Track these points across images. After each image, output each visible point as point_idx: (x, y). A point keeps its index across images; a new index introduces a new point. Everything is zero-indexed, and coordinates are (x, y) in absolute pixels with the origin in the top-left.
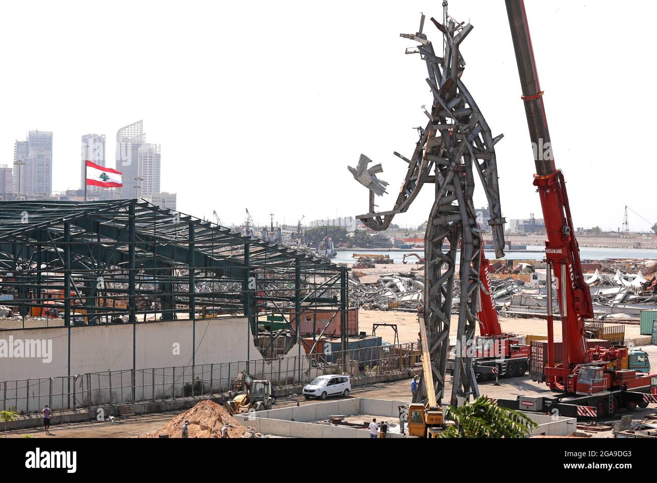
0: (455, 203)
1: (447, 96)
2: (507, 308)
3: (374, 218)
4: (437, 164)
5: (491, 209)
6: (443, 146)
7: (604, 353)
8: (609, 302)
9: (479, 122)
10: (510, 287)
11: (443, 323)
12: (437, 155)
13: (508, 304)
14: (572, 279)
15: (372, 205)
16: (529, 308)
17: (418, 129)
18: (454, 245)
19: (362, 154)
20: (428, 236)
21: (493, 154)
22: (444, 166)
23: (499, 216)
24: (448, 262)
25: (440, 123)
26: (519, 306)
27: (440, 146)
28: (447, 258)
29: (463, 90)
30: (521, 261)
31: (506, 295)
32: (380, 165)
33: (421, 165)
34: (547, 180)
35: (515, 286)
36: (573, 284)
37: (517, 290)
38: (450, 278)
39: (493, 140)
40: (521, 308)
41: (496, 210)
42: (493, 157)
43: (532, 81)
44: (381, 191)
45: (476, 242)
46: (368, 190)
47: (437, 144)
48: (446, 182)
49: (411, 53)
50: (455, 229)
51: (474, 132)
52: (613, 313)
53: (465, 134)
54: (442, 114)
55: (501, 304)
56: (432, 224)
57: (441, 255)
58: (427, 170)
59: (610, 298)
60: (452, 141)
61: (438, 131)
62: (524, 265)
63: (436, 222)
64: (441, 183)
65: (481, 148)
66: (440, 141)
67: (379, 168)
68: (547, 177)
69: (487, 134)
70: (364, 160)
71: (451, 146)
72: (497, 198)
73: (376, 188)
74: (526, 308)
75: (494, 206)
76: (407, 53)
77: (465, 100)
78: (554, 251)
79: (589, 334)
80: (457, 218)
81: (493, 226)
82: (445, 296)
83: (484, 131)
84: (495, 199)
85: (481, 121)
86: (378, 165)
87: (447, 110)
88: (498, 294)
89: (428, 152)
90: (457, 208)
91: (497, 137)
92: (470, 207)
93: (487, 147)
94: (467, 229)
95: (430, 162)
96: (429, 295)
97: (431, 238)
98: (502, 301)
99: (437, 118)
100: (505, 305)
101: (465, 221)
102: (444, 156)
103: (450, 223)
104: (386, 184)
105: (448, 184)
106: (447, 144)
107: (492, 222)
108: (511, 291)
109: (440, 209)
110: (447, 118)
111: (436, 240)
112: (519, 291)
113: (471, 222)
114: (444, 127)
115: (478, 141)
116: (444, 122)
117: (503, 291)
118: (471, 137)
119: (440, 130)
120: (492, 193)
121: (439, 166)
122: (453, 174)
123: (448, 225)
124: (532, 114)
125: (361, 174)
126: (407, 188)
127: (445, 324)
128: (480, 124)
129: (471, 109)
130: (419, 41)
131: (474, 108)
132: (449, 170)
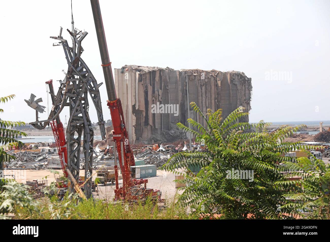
0: (81, 115)
1: (76, 65)
2: (46, 165)
3: (39, 124)
4: (70, 97)
5: (99, 117)
6: (74, 89)
7: (139, 181)
8: (95, 160)
9: (91, 77)
10: (44, 155)
11: (76, 171)
12: (70, 93)
13: (46, 163)
14: (125, 148)
15: (37, 117)
16: (58, 165)
17: (60, 81)
18: (80, 135)
19: (32, 94)
20: (68, 131)
21: (98, 92)
22: (74, 98)
23: (102, 120)
24: (77, 143)
25: (72, 78)
26: (53, 164)
27: (72, 89)
28: (77, 141)
29: (83, 62)
30: (32, 143)
31: (43, 159)
32: (41, 99)
33: (63, 98)
34: (114, 103)
35: (47, 155)
36: (126, 150)
37: (48, 157)
38: (79, 150)
39: (98, 85)
40: (54, 165)
41: (101, 118)
42: (98, 93)
43: (107, 57)
44: (42, 111)
45: (91, 133)
46: (35, 110)
47: (71, 88)
48: (76, 105)
49: (56, 45)
50: (81, 127)
51: (89, 82)
52: (98, 165)
53: (85, 83)
54: (73, 74)
55: (43, 164)
56: (70, 125)
57: (74, 139)
58: (65, 100)
59: (95, 158)
60: (78, 86)
61: (71, 82)
62: (33, 145)
63: (72, 124)
64: (73, 106)
65: (92, 89)
66: (72, 86)
67: (40, 100)
68: (114, 102)
69: (95, 83)
70: (33, 96)
71: (77, 88)
72: (101, 112)
73: (39, 109)
74: (56, 165)
75: (100, 116)
76: (54, 45)
77: (84, 67)
78: (117, 136)
79: (104, 174)
80: (82, 122)
81: (100, 125)
82: (77, 159)
83: (93, 81)
84: (100, 113)
85: (92, 77)
86: (40, 99)
87: (76, 72)
88: (39, 159)
89: (66, 92)
90: (82, 117)
91: (100, 84)
92: (88, 117)
93: (95, 88)
94: (87, 127)
95: (67, 96)
96: (70, 159)
97: (70, 132)
98: (43, 162)
99: (71, 76)
100: (44, 164)
101: (86, 123)
102: (74, 93)
103: (78, 125)
104: (44, 107)
105: (77, 106)
106: (76, 88)
107: (100, 123)
108: (45, 157)
109: (74, 118)
110: (75, 76)
111: (71, 133)
112: (49, 157)
113: (89, 123)
114: (74, 80)
115: (91, 86)
116: (74, 77)
117: (41, 158)
118: (88, 84)
119: (72, 82)
120: (99, 110)
121: (71, 98)
122: (79, 101)
123: (77, 125)
124: (107, 73)
125: (31, 103)
126: (56, 109)
127: (77, 171)
128: (91, 78)
129: (87, 71)
130: (60, 40)
131: (88, 71)
132: (78, 100)
